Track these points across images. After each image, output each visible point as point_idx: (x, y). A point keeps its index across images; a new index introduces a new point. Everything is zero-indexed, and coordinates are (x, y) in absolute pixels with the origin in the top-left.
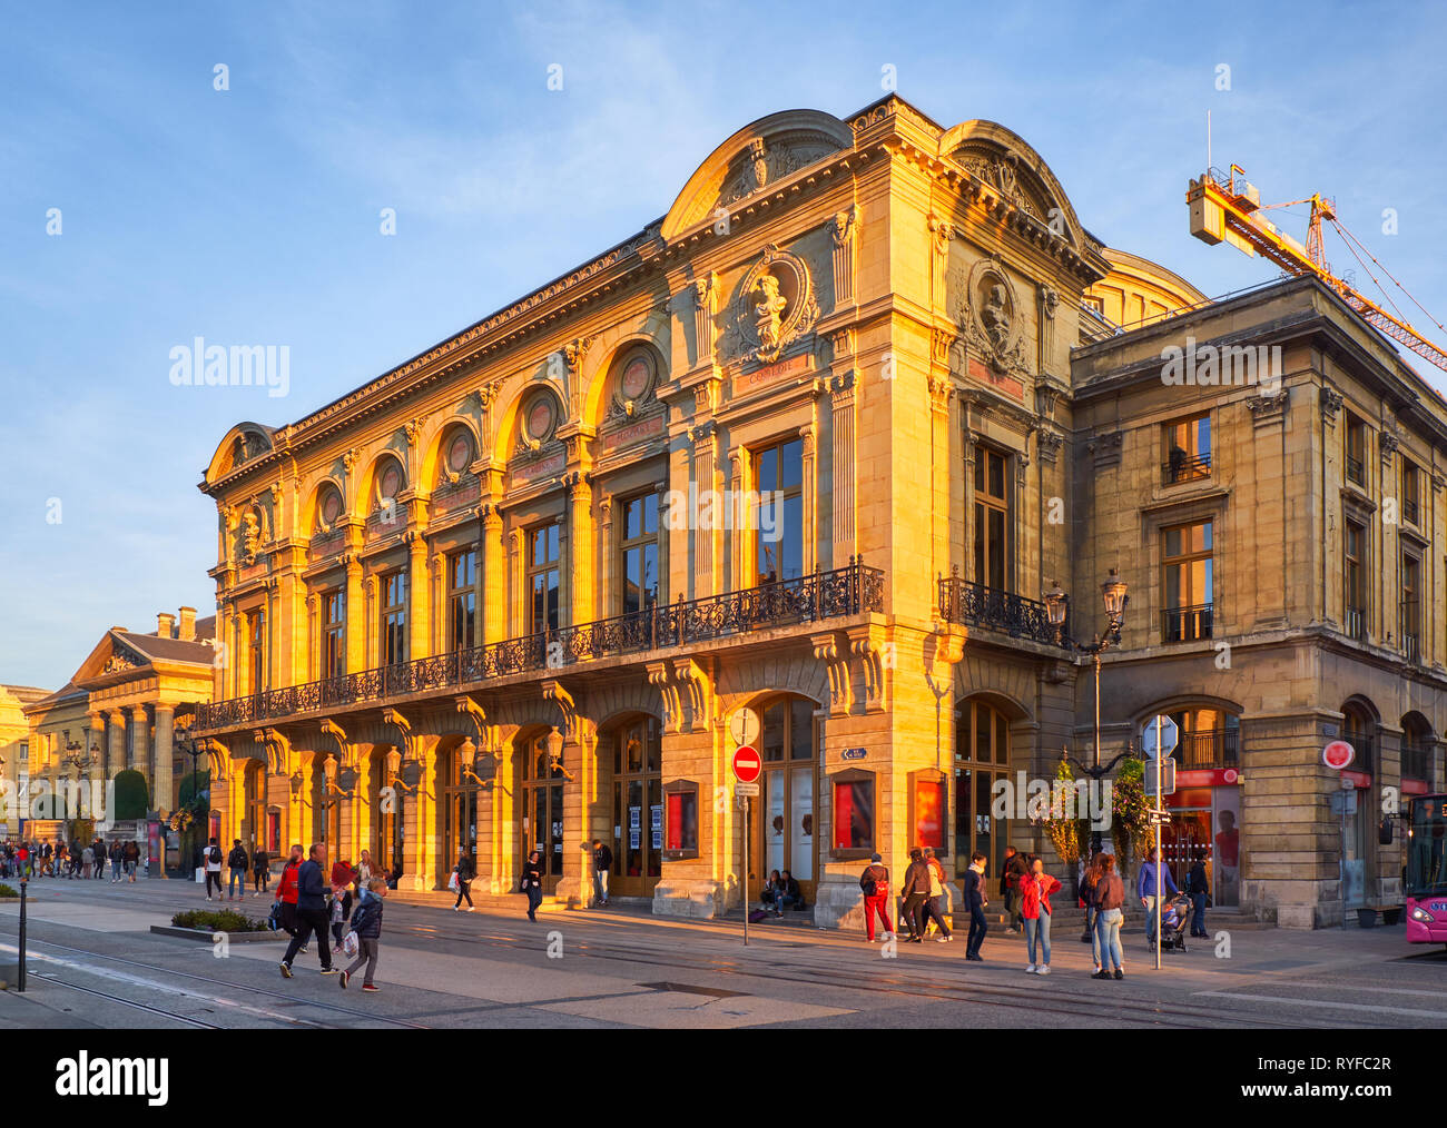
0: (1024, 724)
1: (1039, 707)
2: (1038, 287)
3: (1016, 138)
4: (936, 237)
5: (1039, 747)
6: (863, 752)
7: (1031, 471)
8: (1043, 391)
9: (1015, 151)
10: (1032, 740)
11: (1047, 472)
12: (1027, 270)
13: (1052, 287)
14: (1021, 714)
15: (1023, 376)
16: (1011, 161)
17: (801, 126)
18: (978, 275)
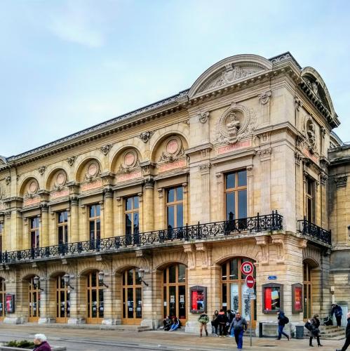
0: (318, 269)
1: (322, 263)
2: (321, 127)
3: (319, 76)
4: (297, 104)
5: (322, 276)
6: (275, 277)
7: (319, 187)
8: (322, 161)
9: (318, 80)
10: (319, 274)
11: (323, 188)
12: (318, 121)
13: (324, 128)
14: (317, 266)
15: (317, 156)
16: (317, 83)
17: (249, 60)
18: (307, 120)
